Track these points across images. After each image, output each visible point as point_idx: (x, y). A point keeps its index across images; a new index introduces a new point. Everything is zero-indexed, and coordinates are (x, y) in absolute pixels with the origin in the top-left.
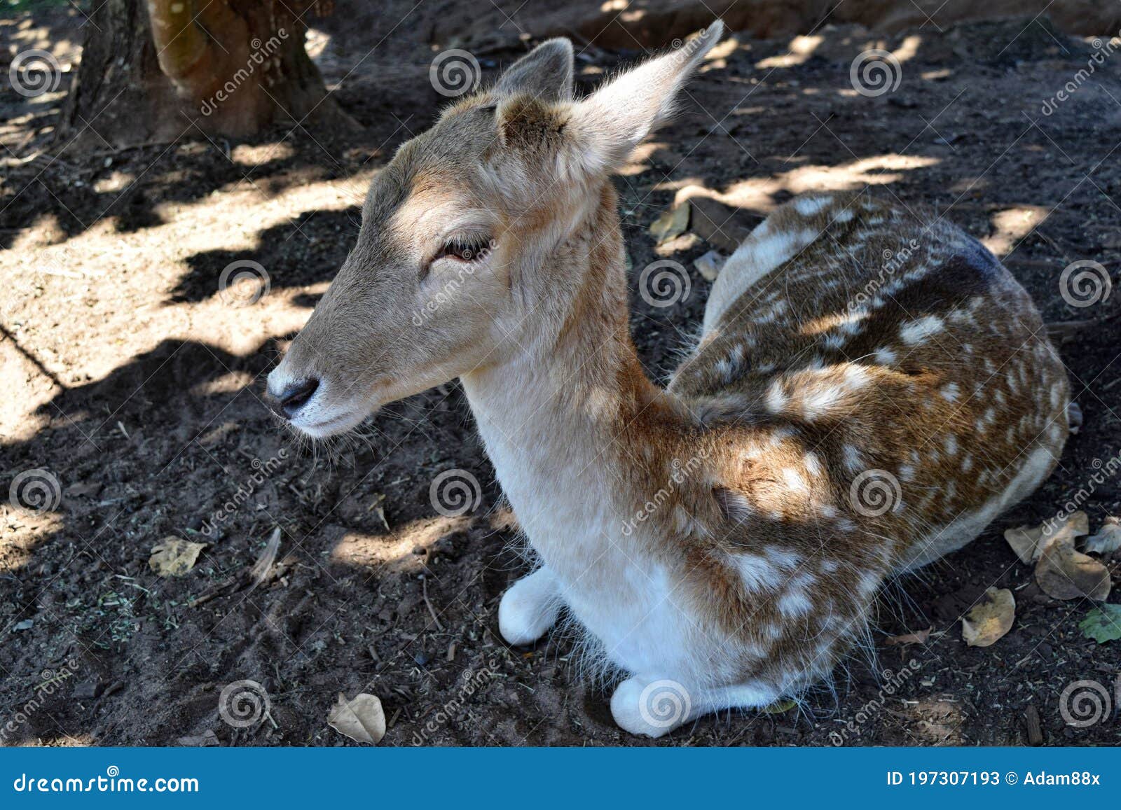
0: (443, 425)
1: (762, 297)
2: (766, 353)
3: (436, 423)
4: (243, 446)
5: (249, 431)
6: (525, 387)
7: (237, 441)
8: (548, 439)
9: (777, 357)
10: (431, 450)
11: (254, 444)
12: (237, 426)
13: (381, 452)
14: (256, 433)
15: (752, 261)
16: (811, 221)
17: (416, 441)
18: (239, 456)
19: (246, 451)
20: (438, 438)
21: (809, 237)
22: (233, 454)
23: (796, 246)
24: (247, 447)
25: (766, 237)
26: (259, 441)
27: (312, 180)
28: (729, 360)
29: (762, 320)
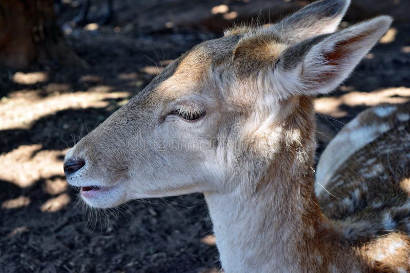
0: (155, 232)
1: (364, 161)
2: (375, 195)
3: (150, 231)
4: (31, 242)
5: (35, 234)
6: (240, 213)
7: (27, 239)
8: (254, 247)
9: (383, 198)
10: (149, 247)
11: (39, 241)
12: (27, 230)
13: (118, 247)
14: (39, 235)
15: (349, 142)
16: (385, 120)
17: (139, 241)
18: (29, 248)
19: (34, 245)
20: (152, 240)
21: (384, 128)
22: (25, 247)
23: (377, 133)
24: (34, 243)
25: (356, 128)
26: (42, 240)
27: (62, 92)
28: (351, 198)
29: (368, 176)
